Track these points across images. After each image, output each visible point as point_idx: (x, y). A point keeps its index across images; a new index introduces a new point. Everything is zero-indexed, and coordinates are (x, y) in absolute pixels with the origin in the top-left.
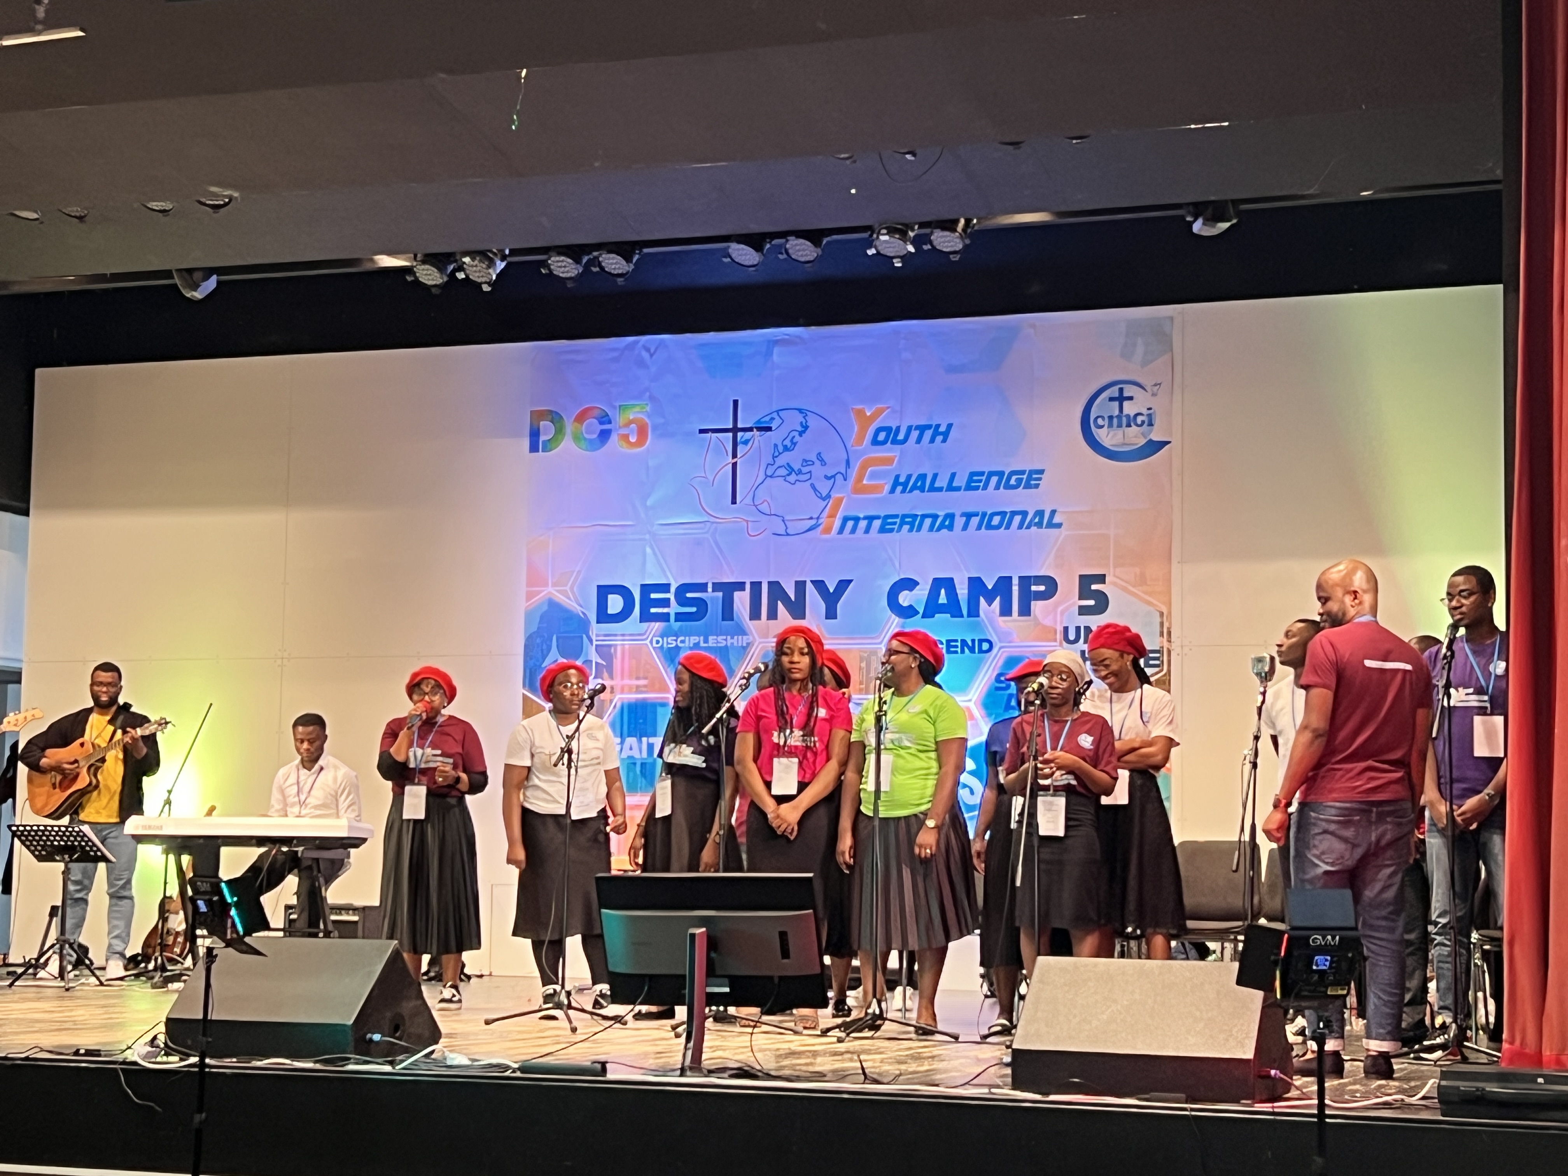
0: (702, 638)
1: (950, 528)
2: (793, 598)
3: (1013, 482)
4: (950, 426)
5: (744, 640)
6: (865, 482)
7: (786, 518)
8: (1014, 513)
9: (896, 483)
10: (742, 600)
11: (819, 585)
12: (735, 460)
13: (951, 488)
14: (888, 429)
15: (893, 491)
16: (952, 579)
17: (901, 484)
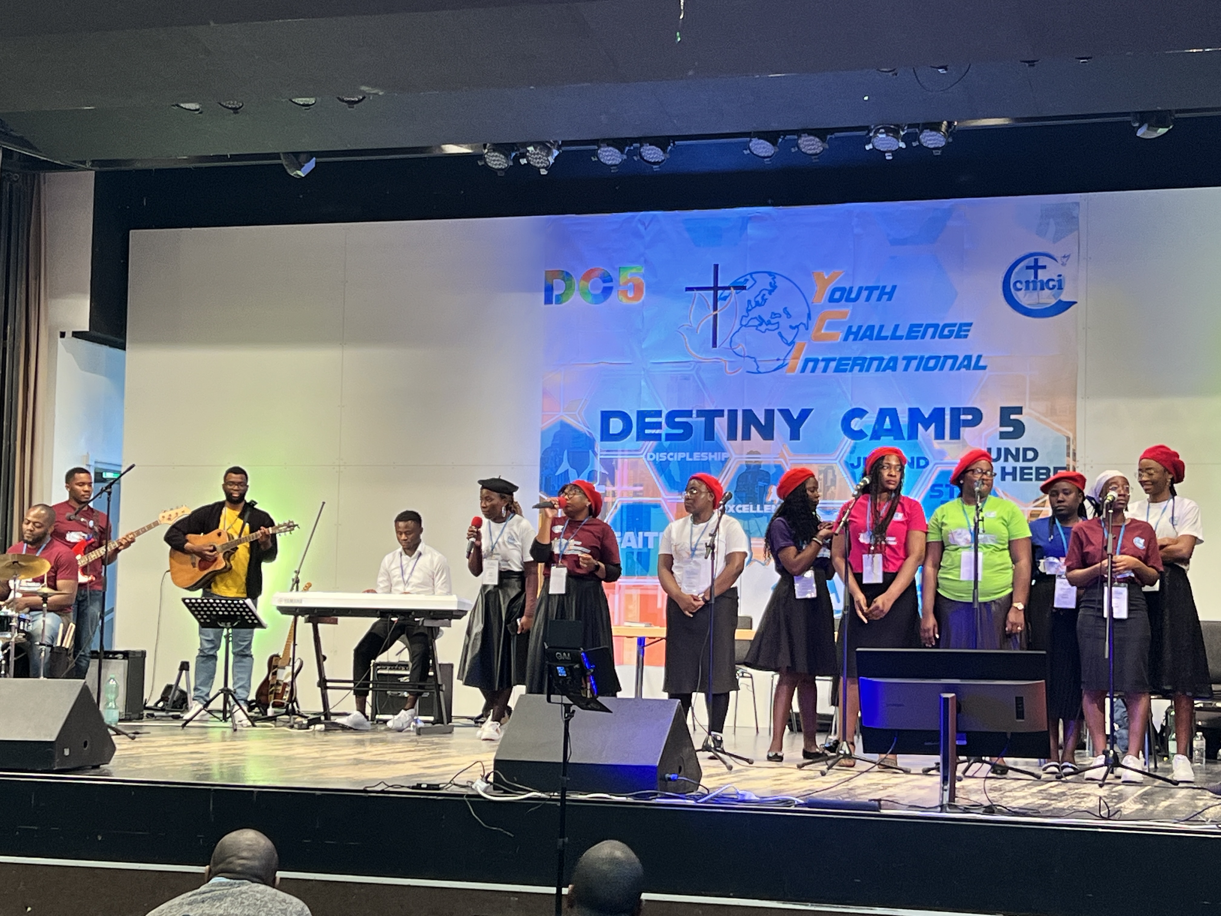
0: (688, 454)
1: (894, 369)
2: (763, 423)
3: (946, 332)
4: (894, 288)
5: (724, 455)
6: (823, 331)
7: (758, 359)
8: (947, 357)
9: (849, 332)
10: (721, 424)
11: (785, 413)
12: (715, 313)
13: (894, 337)
14: (843, 290)
15: (846, 339)
16: (895, 409)
17: (853, 333)
